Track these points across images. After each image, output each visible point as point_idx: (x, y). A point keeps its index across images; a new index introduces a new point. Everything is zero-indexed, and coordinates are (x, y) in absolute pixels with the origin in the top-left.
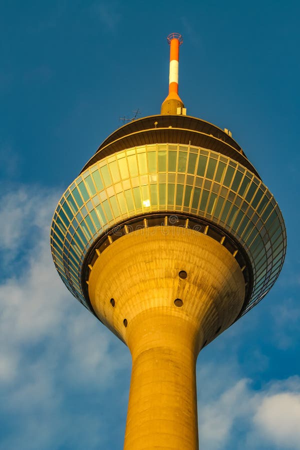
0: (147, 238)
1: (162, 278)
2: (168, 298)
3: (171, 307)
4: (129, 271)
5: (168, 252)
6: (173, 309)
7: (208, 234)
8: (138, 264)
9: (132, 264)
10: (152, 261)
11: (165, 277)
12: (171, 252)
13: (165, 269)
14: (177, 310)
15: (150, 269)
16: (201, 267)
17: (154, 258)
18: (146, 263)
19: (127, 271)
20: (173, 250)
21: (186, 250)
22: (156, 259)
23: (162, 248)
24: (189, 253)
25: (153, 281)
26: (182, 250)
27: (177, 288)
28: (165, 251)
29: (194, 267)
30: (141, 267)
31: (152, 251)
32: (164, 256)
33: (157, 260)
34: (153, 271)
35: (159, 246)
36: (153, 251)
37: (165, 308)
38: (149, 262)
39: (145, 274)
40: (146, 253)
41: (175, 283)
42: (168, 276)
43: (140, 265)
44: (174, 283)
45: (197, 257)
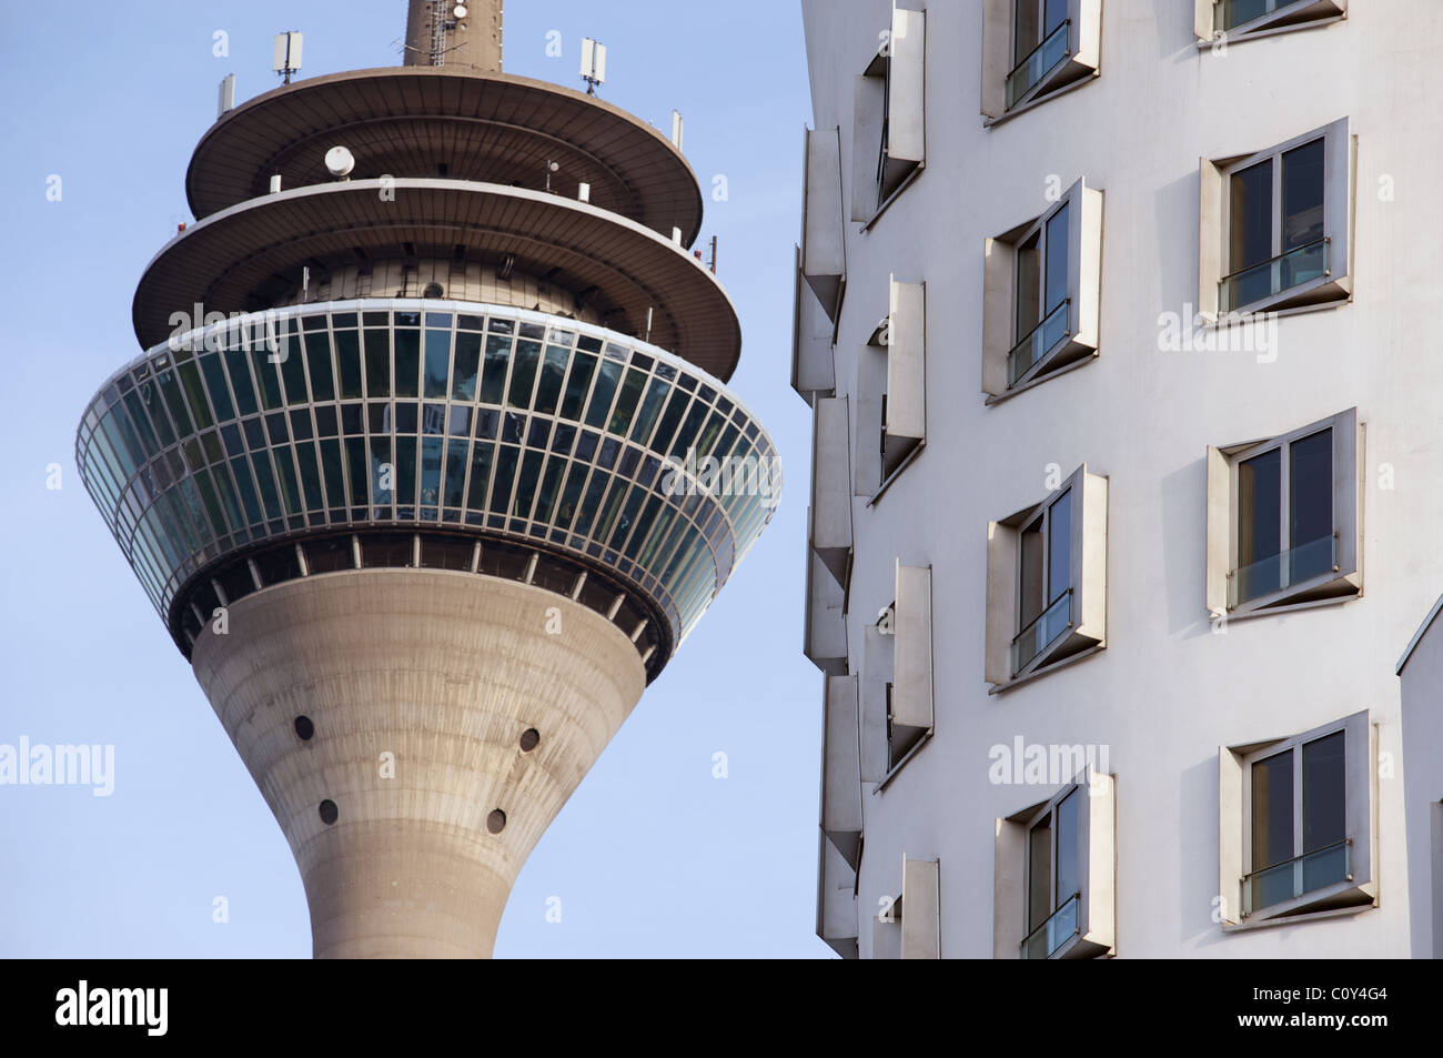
0: (471, 607)
1: (478, 741)
2: (476, 802)
3: (477, 833)
4: (393, 682)
5: (514, 665)
6: (480, 841)
7: (615, 621)
8: (425, 678)
9: (407, 665)
10: (466, 683)
11: (486, 741)
12: (523, 668)
13: (494, 716)
14: (488, 843)
15: (454, 704)
16: (574, 719)
17: (473, 674)
18: (447, 681)
19: (388, 677)
20: (528, 665)
21: (557, 670)
22: (478, 677)
23: (504, 652)
24: (562, 679)
25: (452, 741)
26: (550, 668)
27: (506, 776)
28: (508, 661)
29: (562, 719)
30: (430, 686)
31: (473, 652)
32: (501, 675)
33: (481, 685)
34: (461, 715)
35: (497, 645)
36: (476, 652)
37: (462, 833)
38: (457, 682)
39: (435, 714)
40: (458, 653)
41: (506, 762)
42: (493, 740)
43: (429, 681)
44: (502, 762)
45: (578, 690)
